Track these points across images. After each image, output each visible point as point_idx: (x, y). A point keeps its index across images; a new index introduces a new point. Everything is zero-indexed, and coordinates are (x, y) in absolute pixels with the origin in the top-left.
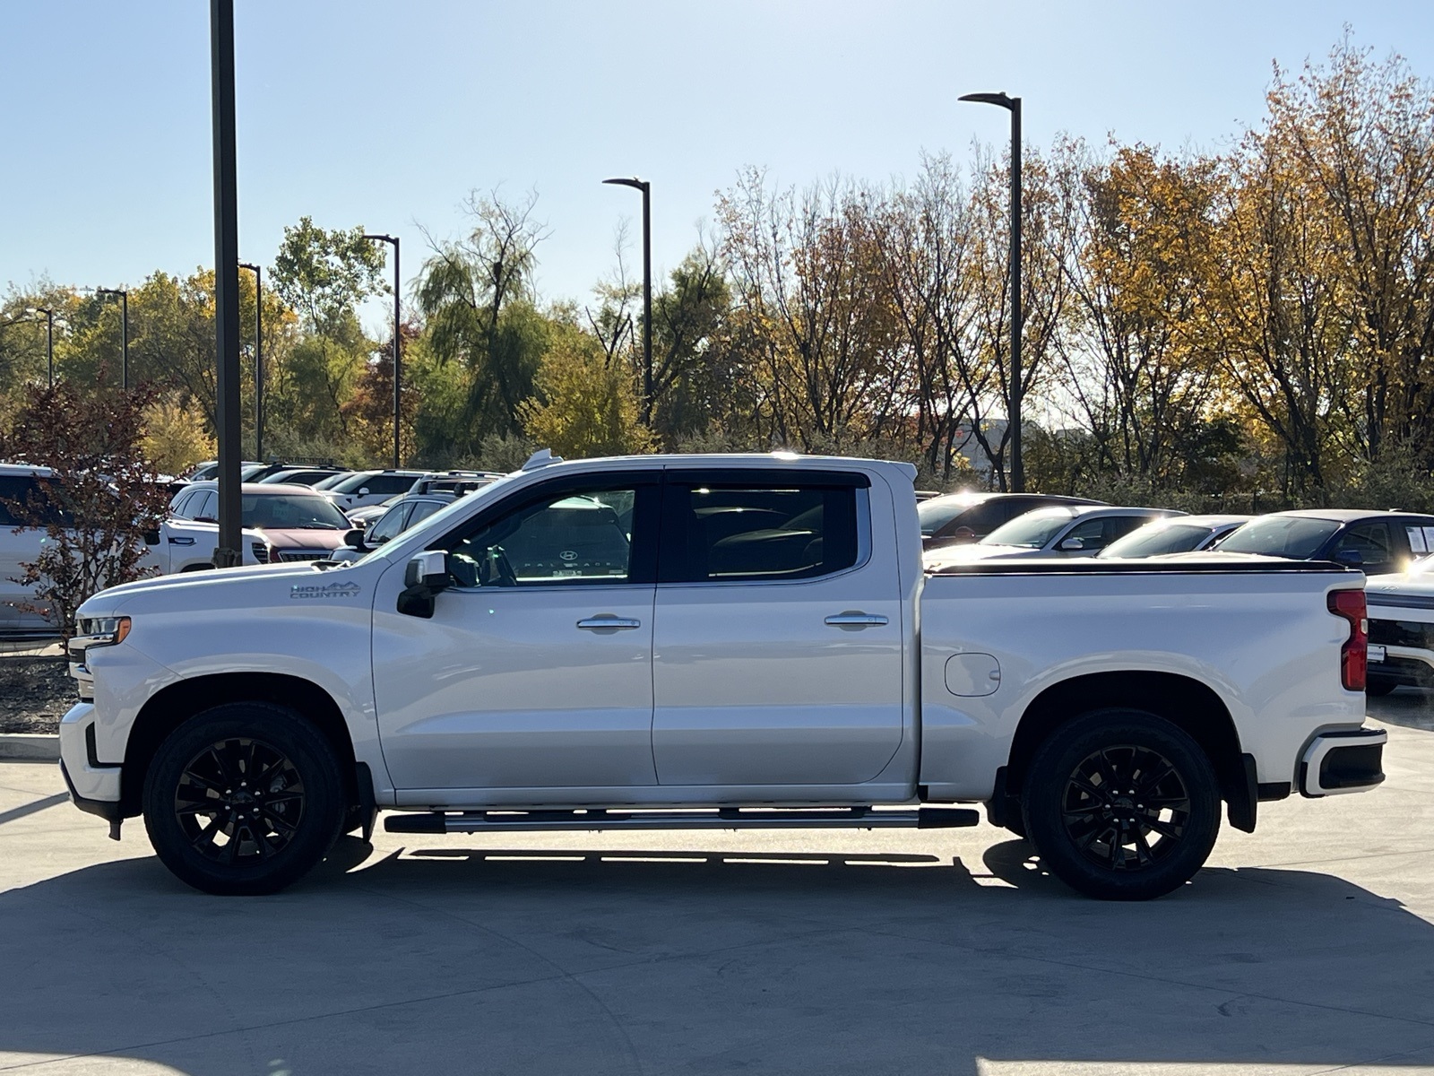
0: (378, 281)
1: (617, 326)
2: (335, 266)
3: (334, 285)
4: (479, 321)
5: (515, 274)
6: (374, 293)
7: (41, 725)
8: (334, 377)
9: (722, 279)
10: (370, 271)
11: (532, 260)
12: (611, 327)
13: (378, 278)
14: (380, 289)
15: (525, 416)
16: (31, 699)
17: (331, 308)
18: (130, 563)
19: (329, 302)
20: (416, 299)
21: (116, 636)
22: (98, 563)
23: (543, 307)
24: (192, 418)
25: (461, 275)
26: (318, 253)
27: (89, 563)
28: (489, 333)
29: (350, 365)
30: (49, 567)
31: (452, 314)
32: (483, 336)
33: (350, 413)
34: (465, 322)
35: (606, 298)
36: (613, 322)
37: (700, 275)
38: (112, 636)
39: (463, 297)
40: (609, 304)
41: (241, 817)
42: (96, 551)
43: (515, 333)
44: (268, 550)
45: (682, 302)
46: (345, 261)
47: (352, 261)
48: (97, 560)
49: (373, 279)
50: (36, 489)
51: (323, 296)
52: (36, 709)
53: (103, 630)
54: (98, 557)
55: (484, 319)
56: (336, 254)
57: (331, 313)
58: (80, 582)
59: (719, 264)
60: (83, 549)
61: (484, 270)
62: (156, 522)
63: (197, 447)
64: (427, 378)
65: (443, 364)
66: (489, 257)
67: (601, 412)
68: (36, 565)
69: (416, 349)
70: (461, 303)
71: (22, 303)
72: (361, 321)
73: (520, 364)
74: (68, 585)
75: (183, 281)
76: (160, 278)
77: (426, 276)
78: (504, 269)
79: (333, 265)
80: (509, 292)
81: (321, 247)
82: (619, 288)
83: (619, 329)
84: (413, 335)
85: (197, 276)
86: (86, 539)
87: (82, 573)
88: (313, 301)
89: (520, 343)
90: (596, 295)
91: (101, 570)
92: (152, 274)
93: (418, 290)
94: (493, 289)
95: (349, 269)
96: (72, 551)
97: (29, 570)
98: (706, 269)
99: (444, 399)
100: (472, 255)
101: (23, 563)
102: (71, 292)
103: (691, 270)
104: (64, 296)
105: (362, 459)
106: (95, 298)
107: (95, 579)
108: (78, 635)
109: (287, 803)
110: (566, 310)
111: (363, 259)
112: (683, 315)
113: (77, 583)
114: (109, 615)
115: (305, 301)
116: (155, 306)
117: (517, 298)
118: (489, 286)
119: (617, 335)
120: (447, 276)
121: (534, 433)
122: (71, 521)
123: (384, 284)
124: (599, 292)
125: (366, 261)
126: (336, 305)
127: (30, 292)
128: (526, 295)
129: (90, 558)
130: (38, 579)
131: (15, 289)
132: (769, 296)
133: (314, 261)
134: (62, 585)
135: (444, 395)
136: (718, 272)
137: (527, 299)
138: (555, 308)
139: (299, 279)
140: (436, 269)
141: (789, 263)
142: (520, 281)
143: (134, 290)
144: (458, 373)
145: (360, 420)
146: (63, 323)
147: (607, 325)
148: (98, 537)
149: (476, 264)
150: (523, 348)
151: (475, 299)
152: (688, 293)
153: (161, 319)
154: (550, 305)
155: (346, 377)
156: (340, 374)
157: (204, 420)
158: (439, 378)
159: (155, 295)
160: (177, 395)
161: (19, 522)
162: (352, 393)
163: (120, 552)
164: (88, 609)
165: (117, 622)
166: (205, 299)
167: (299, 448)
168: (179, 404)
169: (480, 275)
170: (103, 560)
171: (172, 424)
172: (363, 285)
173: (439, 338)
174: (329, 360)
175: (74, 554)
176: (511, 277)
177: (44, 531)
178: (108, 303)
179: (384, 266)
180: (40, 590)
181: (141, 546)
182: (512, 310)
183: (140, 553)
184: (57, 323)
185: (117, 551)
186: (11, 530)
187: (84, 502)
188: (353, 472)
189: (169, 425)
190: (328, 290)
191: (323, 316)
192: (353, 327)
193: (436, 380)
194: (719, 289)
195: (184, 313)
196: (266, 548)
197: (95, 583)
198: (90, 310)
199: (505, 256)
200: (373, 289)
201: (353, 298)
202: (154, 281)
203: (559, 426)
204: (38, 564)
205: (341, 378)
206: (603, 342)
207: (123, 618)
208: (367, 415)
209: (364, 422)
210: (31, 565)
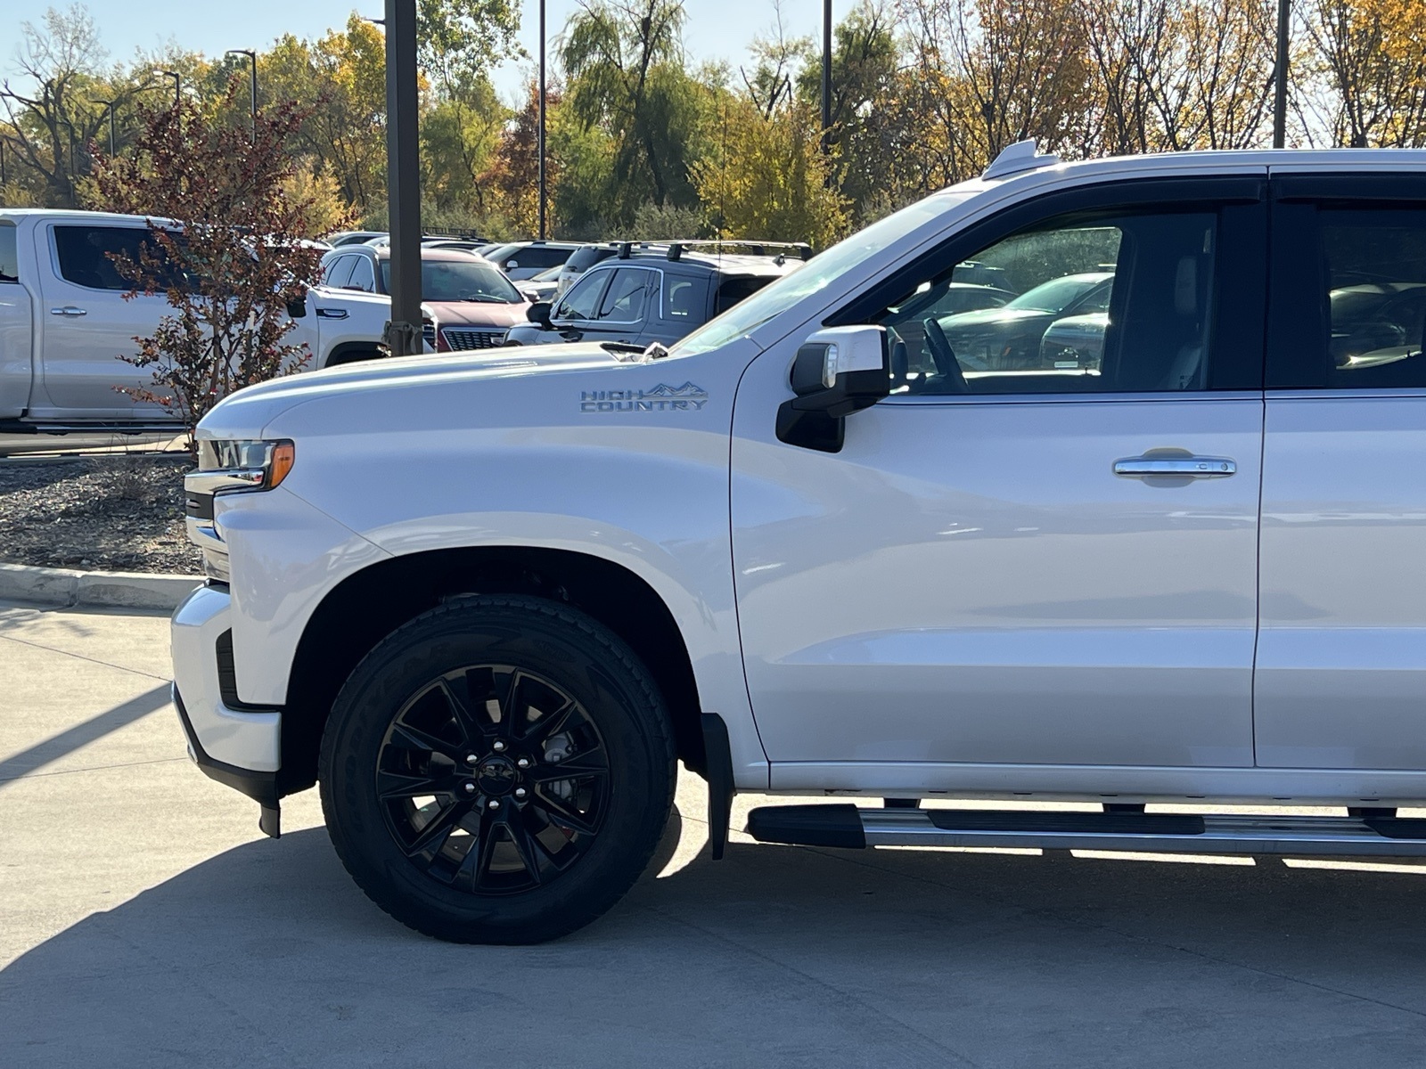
0: (513, 44)
1: (774, 88)
2: (469, 27)
3: (467, 49)
4: (625, 82)
5: (665, 30)
6: (508, 57)
7: (161, 558)
8: (470, 146)
9: (890, 36)
10: (505, 33)
11: (682, 14)
12: (767, 89)
13: (512, 40)
14: (515, 53)
15: (698, 178)
16: (148, 517)
17: (465, 73)
18: (272, 340)
19: (462, 67)
20: (559, 58)
21: (267, 472)
22: (232, 339)
23: (693, 69)
24: (325, 185)
25: (607, 31)
26: (451, 14)
27: (220, 339)
28: (637, 96)
29: (485, 133)
30: (170, 343)
31: (597, 75)
32: (630, 99)
33: (487, 183)
34: (610, 84)
35: (763, 57)
36: (769, 83)
37: (866, 31)
38: (261, 473)
39: (609, 56)
40: (766, 63)
41: (494, 804)
42: (229, 324)
43: (664, 95)
44: (436, 326)
45: (845, 61)
46: (479, 23)
47: (487, 22)
48: (231, 336)
49: (507, 41)
50: (151, 242)
51: (456, 60)
52: (155, 532)
53: (244, 463)
54: (232, 332)
55: (631, 79)
56: (470, 15)
57: (464, 77)
58: (209, 363)
59: (887, 18)
60: (213, 321)
61: (632, 25)
62: (304, 289)
63: (331, 216)
64: (570, 144)
65: (586, 130)
66: (637, 11)
67: (785, 174)
68: (153, 341)
69: (557, 114)
70: (608, 63)
71: (150, 69)
72: (494, 87)
73: (669, 130)
74: (194, 366)
75: (312, 44)
76: (290, 42)
77: (570, 33)
78: (653, 25)
79: (466, 26)
80: (658, 51)
81: (454, 8)
82: (777, 45)
83: (776, 91)
84: (552, 100)
85: (326, 39)
86: (216, 308)
87: (212, 351)
88: (446, 65)
89: (669, 106)
90: (752, 53)
91: (236, 348)
92: (281, 38)
93: (561, 49)
94: (641, 47)
95: (483, 32)
96: (198, 323)
97: (145, 347)
98: (872, 24)
99: (587, 168)
100: (619, 9)
101: (137, 338)
102: (198, 59)
103: (856, 25)
104: (192, 62)
105: (504, 231)
106: (223, 65)
107: (228, 359)
108: (201, 467)
109: (574, 781)
110: (717, 73)
111: (497, 20)
112: (847, 75)
113: (206, 364)
114: (255, 436)
115: (437, 66)
116: (285, 71)
117: (666, 57)
118: (636, 44)
119: (773, 97)
120: (592, 33)
121: (708, 197)
122: (197, 286)
123: (519, 47)
124: (755, 50)
125: (500, 23)
126: (469, 70)
127: (158, 60)
128: (676, 54)
129: (221, 333)
130: (156, 359)
131: (143, 54)
132: (947, 51)
133: (447, 23)
134: (186, 367)
135: (588, 164)
136: (886, 27)
137: (677, 58)
138: (706, 69)
139: (431, 42)
140: (581, 25)
141: (972, 13)
142: (670, 38)
143: (262, 55)
144: (602, 140)
145: (496, 192)
146: (191, 91)
147: (763, 87)
148: (231, 306)
149: (624, 19)
150: (673, 111)
151: (622, 59)
152: (852, 51)
153: (290, 85)
154: (700, 66)
155: (481, 144)
156: (476, 143)
157: (338, 187)
158: (583, 145)
159: (284, 59)
160: (309, 160)
161: (130, 286)
162: (487, 163)
163: (260, 325)
164: (217, 423)
165: (269, 449)
166: (335, 64)
167: (437, 219)
168: (312, 169)
169: (628, 32)
170: (237, 336)
171: (306, 190)
172: (497, 49)
173: (583, 100)
174: (464, 128)
175: (201, 327)
176: (660, 34)
177: (164, 298)
178: (237, 68)
179: (519, 28)
180: (158, 373)
181: (283, 320)
182: (662, 73)
183: (284, 327)
184: (185, 91)
185: (255, 323)
186: (120, 295)
187: (212, 259)
188: (497, 245)
189: (302, 192)
190: (461, 54)
191: (456, 82)
192: (488, 93)
193: (580, 148)
194: (886, 46)
195: (313, 78)
196: (432, 323)
197: (228, 364)
198: (220, 77)
199: (655, 11)
200: (508, 53)
201: (487, 62)
202: (283, 45)
203: (736, 189)
204: (155, 338)
205: (476, 146)
206: (759, 107)
207: (279, 442)
208: (504, 186)
209: (501, 195)
210: (147, 340)
